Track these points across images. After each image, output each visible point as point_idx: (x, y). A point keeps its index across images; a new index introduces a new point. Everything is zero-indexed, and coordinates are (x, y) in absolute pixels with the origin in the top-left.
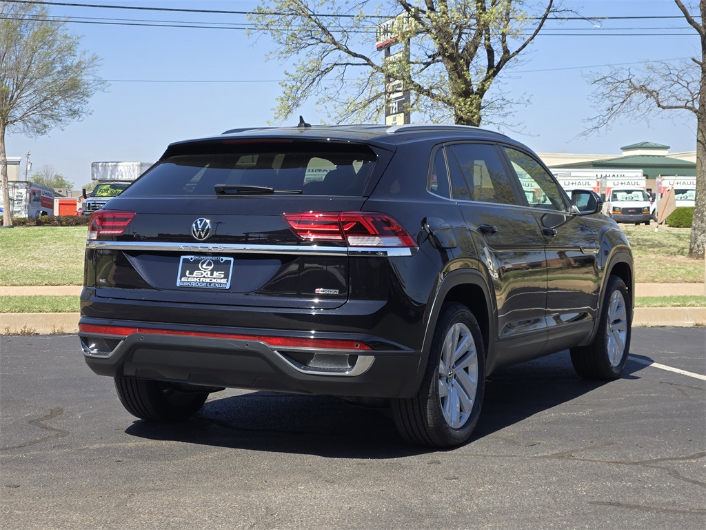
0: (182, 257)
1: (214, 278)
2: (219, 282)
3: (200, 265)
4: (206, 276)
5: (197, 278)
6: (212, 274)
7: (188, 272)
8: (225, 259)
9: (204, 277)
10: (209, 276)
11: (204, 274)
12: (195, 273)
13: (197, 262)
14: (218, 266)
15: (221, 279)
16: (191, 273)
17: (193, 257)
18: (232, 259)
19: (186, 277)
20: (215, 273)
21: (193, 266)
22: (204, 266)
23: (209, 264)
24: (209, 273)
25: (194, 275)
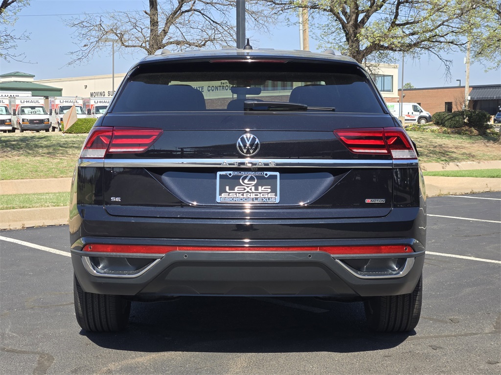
0: (219, 173)
1: (260, 193)
2: (267, 196)
3: (241, 181)
4: (250, 191)
5: (239, 193)
6: (256, 189)
7: (227, 188)
8: (269, 173)
9: (248, 192)
10: (253, 190)
11: (248, 189)
12: (236, 189)
13: (238, 177)
14: (262, 181)
15: (268, 193)
16: (232, 188)
17: (231, 172)
18: (278, 174)
19: (227, 192)
20: (260, 187)
21: (233, 182)
22: (246, 181)
23: (252, 179)
24: (253, 188)
25: (236, 191)
